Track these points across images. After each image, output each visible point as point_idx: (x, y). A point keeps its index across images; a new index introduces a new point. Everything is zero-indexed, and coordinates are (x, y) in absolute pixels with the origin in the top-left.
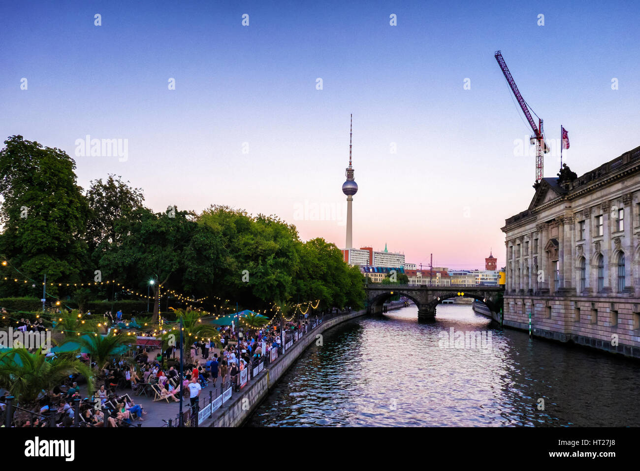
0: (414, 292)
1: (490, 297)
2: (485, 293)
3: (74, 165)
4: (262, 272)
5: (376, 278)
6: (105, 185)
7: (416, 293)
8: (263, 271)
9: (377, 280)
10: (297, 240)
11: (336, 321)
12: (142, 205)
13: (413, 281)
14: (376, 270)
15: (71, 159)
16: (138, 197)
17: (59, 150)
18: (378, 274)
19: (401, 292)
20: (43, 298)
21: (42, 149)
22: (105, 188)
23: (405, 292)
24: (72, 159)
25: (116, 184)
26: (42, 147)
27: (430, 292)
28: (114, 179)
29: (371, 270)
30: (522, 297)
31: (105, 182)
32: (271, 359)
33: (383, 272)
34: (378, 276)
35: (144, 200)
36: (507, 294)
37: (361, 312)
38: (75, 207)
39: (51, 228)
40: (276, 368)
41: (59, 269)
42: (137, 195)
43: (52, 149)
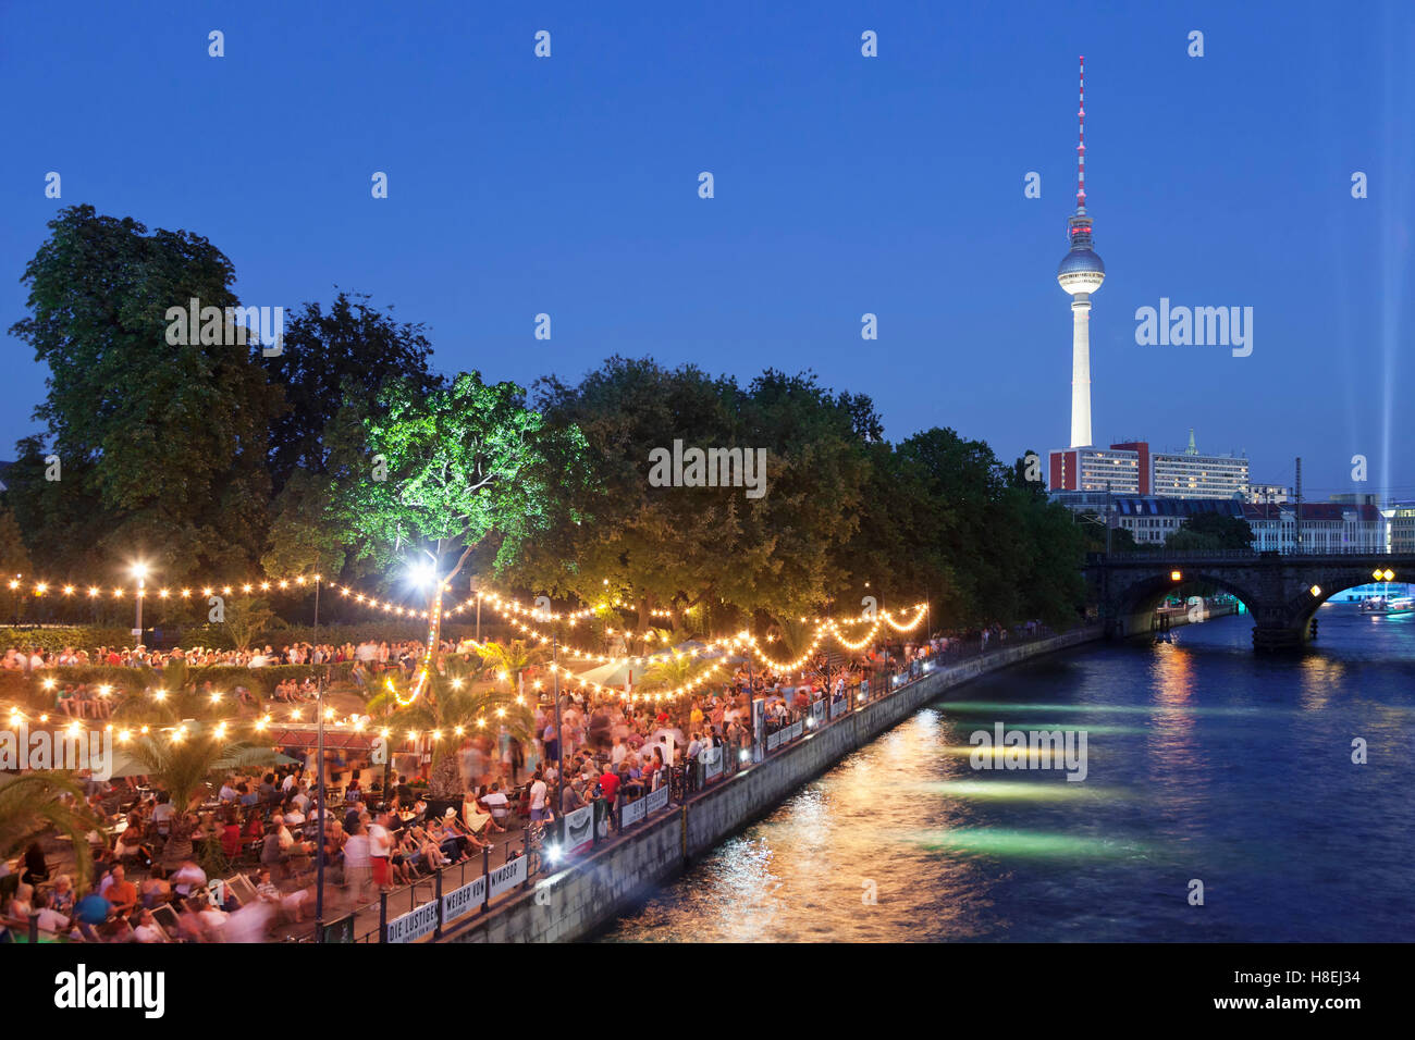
0: (1241, 572)
3: (231, 273)
4: (739, 536)
5: (1155, 530)
6: (329, 319)
7: (1248, 574)
8: (741, 532)
9: (1158, 537)
10: (878, 438)
11: (990, 663)
12: (425, 367)
13: (1268, 537)
14: (1153, 509)
15: (222, 257)
16: (414, 346)
17: (192, 235)
18: (1161, 519)
19: (1204, 572)
20: (134, 627)
21: (145, 235)
22: (328, 326)
23: (1215, 573)
24: (225, 258)
25: (356, 314)
26: (146, 231)
27: (1289, 572)
28: (352, 300)
29: (1139, 508)
31: (326, 312)
32: (700, 776)
33: (1174, 513)
34: (1161, 524)
35: (431, 352)
37: (1081, 634)
38: (231, 385)
39: (167, 442)
40: (721, 799)
41: (193, 549)
42: (412, 341)
43: (173, 234)
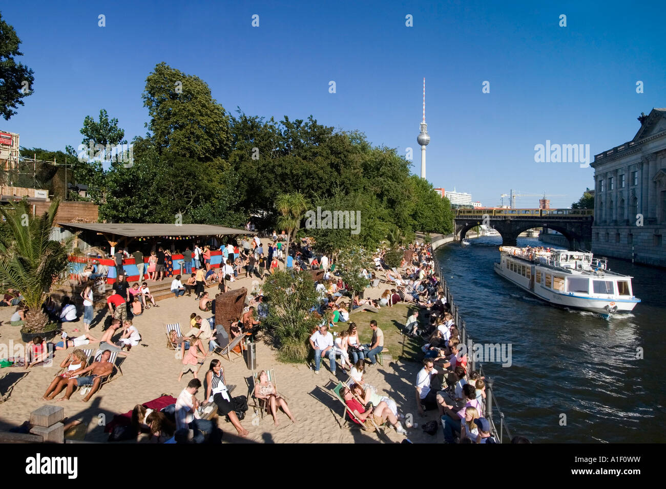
1: (572, 228)
2: (568, 224)
7: (500, 223)
30: (616, 227)
36: (596, 224)
